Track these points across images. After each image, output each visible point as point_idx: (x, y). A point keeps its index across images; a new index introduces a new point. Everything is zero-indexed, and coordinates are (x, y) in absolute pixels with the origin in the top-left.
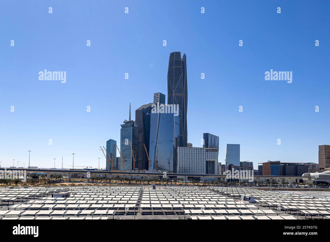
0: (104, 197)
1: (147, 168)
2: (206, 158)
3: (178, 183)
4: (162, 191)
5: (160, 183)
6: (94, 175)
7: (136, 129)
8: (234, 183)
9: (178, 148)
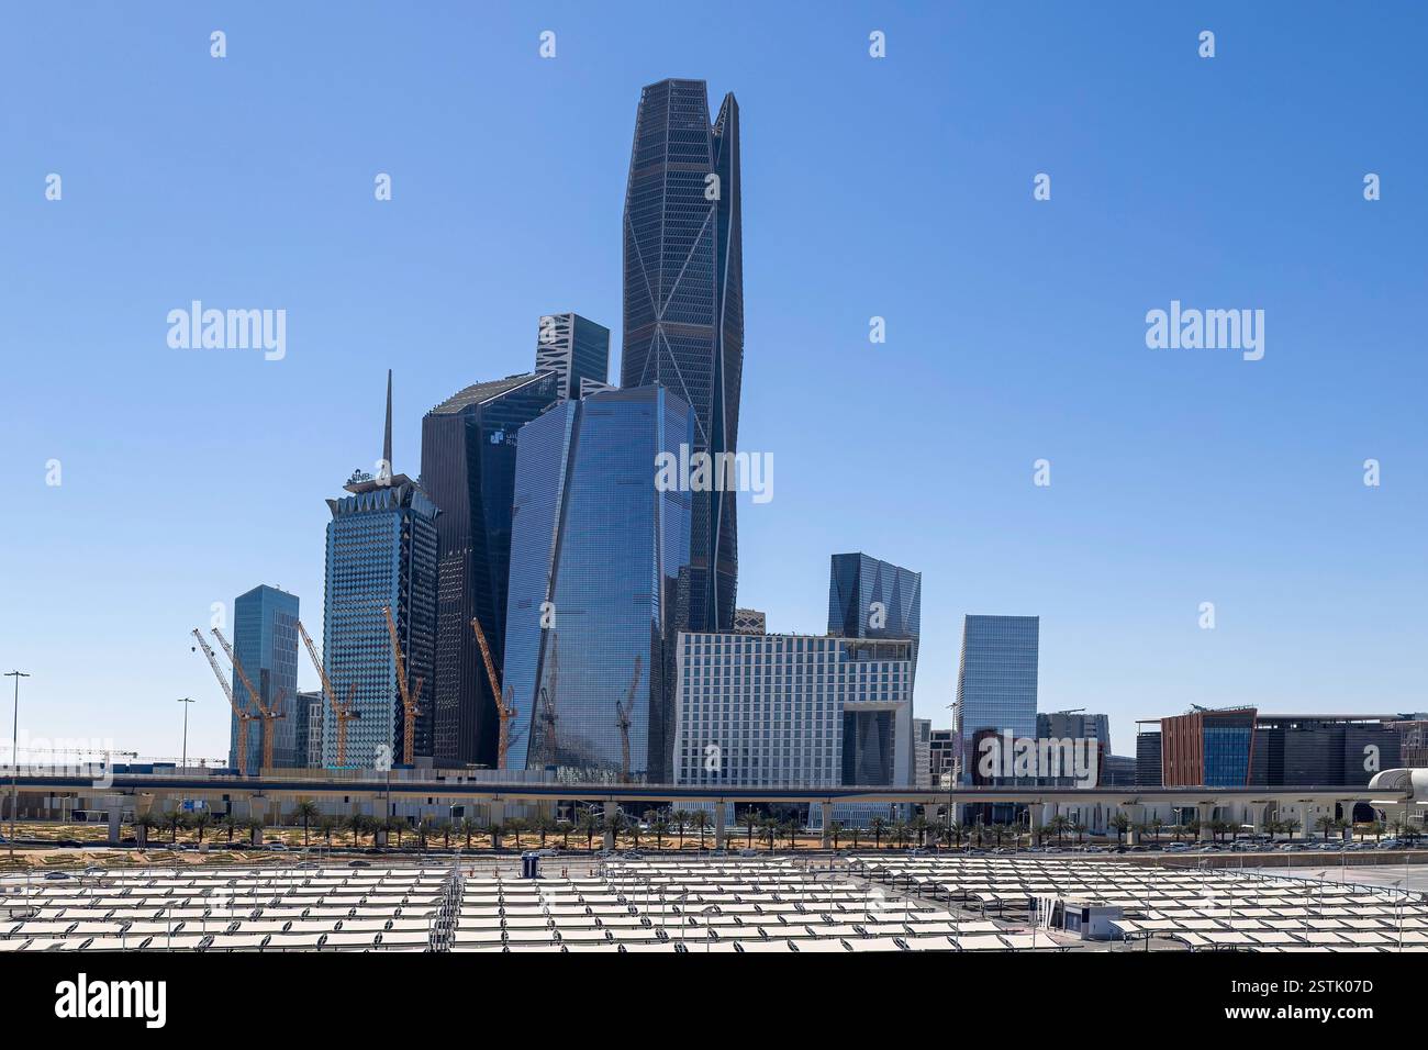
0: (218, 933)
1: (489, 758)
2: (841, 698)
3: (674, 842)
4: (579, 888)
5: (566, 839)
6: (150, 802)
7: (424, 529)
8: (1000, 832)
9: (681, 637)
